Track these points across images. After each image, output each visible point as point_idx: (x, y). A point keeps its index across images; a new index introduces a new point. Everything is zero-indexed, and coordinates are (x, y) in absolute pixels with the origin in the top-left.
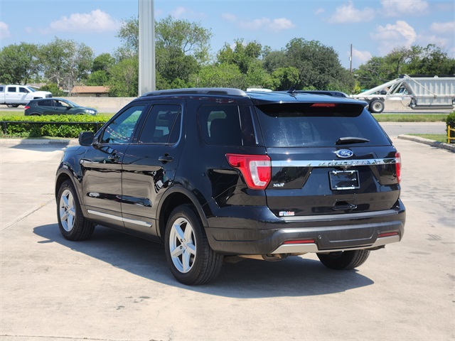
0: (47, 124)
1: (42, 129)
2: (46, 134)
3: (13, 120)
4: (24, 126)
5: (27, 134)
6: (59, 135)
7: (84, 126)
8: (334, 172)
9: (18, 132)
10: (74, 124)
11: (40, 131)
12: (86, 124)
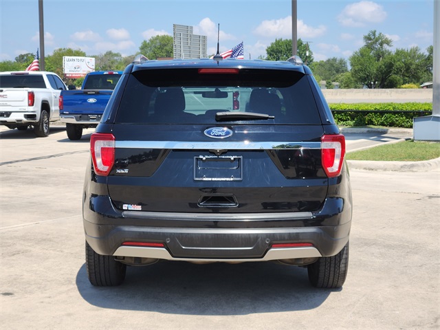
0: (371, 112)
1: (367, 118)
2: (371, 123)
3: (339, 109)
4: (350, 115)
5: (351, 123)
6: (382, 124)
7: (409, 115)
8: (201, 157)
9: (344, 121)
10: (398, 113)
11: (365, 119)
12: (411, 112)
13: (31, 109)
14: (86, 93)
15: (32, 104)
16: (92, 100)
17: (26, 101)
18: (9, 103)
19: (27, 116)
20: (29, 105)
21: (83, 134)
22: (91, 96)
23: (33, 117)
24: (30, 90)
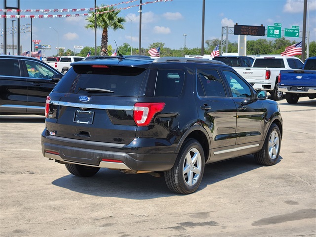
8: (77, 111)
13: (267, 81)
14: (295, 72)
15: (268, 78)
16: (299, 77)
17: (264, 77)
18: (253, 77)
19: (264, 86)
20: (266, 79)
21: (299, 101)
22: (299, 74)
23: (269, 87)
24: (267, 69)
